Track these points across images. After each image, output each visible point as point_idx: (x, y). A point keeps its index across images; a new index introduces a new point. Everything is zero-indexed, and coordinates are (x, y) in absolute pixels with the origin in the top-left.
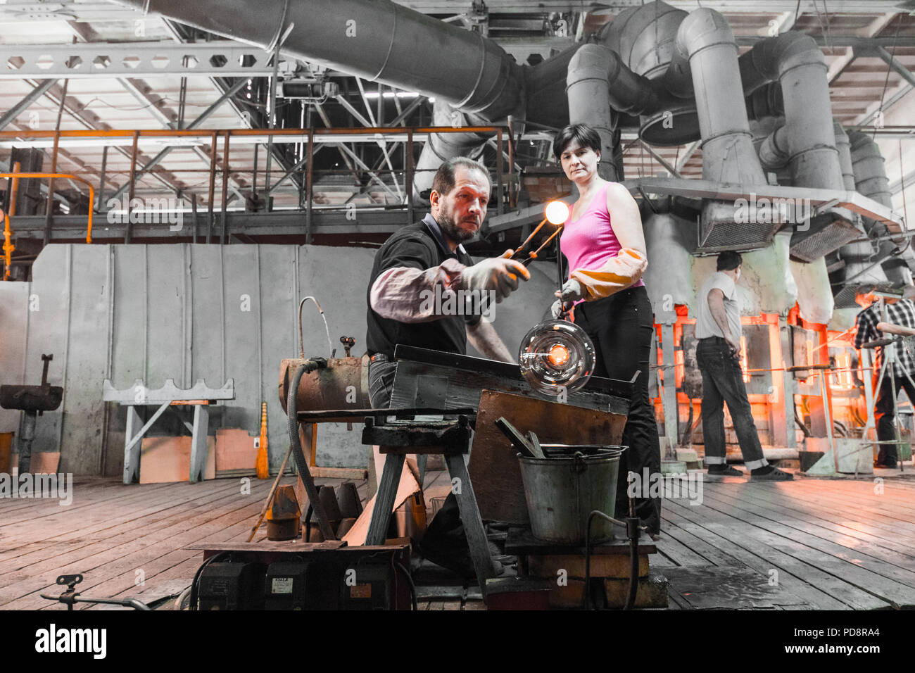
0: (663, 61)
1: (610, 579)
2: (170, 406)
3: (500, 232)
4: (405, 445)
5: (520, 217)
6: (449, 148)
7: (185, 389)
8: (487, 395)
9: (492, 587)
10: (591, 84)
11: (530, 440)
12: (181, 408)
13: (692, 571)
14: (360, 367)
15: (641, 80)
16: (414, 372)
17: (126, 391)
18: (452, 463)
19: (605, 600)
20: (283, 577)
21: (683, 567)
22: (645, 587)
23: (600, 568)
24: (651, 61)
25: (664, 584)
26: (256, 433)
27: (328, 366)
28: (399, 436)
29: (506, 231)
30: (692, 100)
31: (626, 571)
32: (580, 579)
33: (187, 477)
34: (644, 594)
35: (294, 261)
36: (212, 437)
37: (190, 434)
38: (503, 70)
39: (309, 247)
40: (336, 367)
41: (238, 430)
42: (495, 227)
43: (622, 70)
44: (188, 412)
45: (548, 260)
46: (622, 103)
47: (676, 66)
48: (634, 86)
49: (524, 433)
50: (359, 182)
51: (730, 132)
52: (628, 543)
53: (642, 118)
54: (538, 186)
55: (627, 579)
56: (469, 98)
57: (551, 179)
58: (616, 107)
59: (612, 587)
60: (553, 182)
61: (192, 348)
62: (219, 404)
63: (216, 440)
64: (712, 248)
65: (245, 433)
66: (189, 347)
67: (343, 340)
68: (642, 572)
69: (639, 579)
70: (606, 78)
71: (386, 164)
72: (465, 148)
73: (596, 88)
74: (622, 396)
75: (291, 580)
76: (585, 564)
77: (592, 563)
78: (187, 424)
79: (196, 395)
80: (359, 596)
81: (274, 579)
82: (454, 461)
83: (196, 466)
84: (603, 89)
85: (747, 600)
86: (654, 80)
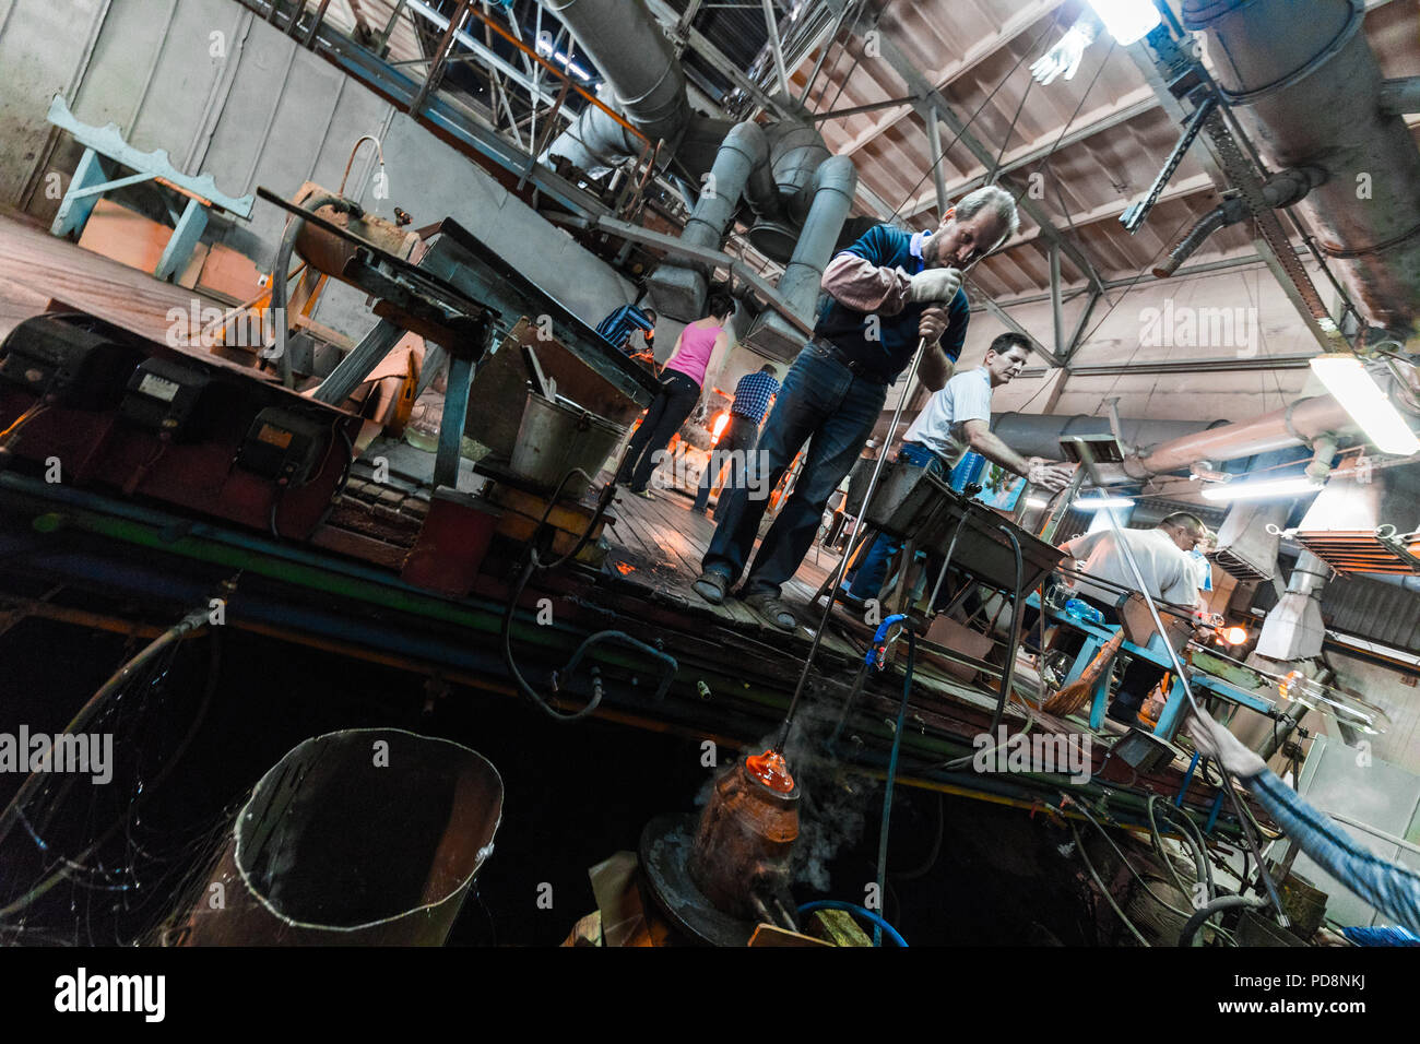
0: (797, 184)
1: (563, 530)
2: (153, 180)
3: (605, 233)
4: (401, 305)
5: (628, 230)
6: (596, 139)
7: (186, 174)
8: (526, 324)
9: (440, 493)
10: (739, 157)
11: (548, 384)
12: (173, 194)
13: (631, 551)
14: (402, 241)
15: (775, 187)
16: (456, 257)
17: (91, 128)
18: (457, 366)
19: (551, 543)
20: (165, 379)
21: (626, 545)
22: (590, 547)
23: (559, 518)
24: (788, 177)
25: (607, 551)
26: (266, 270)
27: (364, 218)
28: (397, 292)
29: (611, 236)
30: (799, 229)
31: (580, 528)
32: (537, 521)
33: (150, 269)
34: (586, 553)
35: (385, 123)
36: (207, 248)
37: (173, 226)
38: (676, 99)
39: (408, 118)
40: (373, 225)
41: (244, 258)
42: (603, 226)
43: (767, 167)
44: (180, 202)
45: (633, 283)
46: (752, 196)
47: (803, 193)
48: (767, 189)
49: (547, 377)
50: (496, 123)
51: (812, 267)
52: (595, 508)
53: (758, 218)
54: (653, 222)
55: (578, 537)
56: (634, 102)
57: (667, 223)
58: (745, 194)
59: (562, 537)
60: (667, 227)
61: (212, 136)
62: (226, 215)
63: (209, 252)
64: (754, 344)
65: (250, 264)
66: (209, 132)
67: (398, 212)
68: (594, 536)
69: (589, 539)
70: (754, 161)
71: (530, 124)
72: (610, 149)
73: (742, 164)
74: (650, 391)
75: (175, 388)
76: (547, 509)
77: (552, 512)
78: (174, 215)
79: (200, 189)
80: (271, 441)
81: (148, 377)
82: (459, 365)
83: (169, 264)
84: (746, 171)
85: (663, 586)
86: (783, 195)
